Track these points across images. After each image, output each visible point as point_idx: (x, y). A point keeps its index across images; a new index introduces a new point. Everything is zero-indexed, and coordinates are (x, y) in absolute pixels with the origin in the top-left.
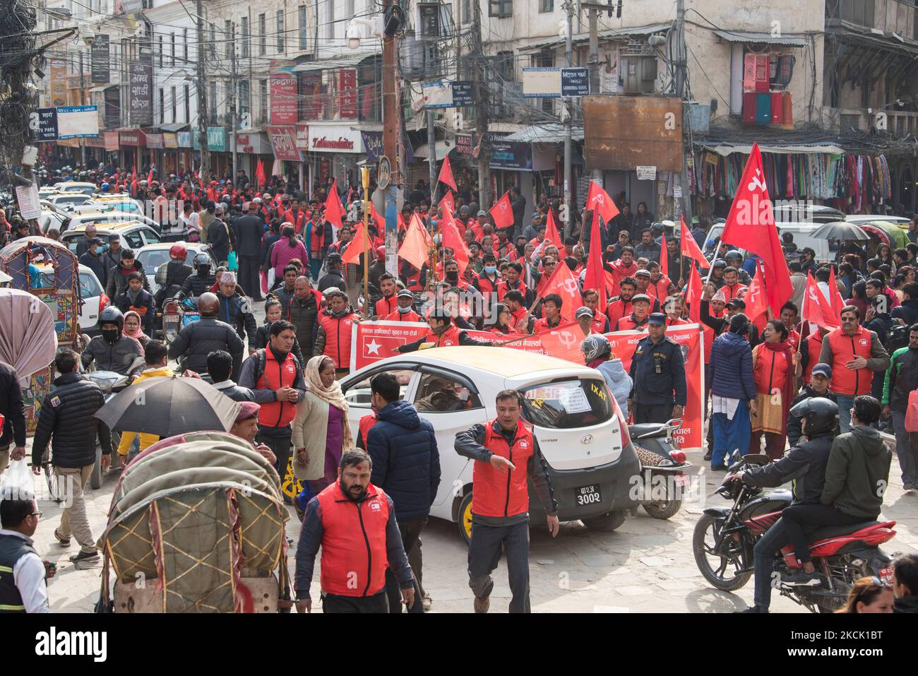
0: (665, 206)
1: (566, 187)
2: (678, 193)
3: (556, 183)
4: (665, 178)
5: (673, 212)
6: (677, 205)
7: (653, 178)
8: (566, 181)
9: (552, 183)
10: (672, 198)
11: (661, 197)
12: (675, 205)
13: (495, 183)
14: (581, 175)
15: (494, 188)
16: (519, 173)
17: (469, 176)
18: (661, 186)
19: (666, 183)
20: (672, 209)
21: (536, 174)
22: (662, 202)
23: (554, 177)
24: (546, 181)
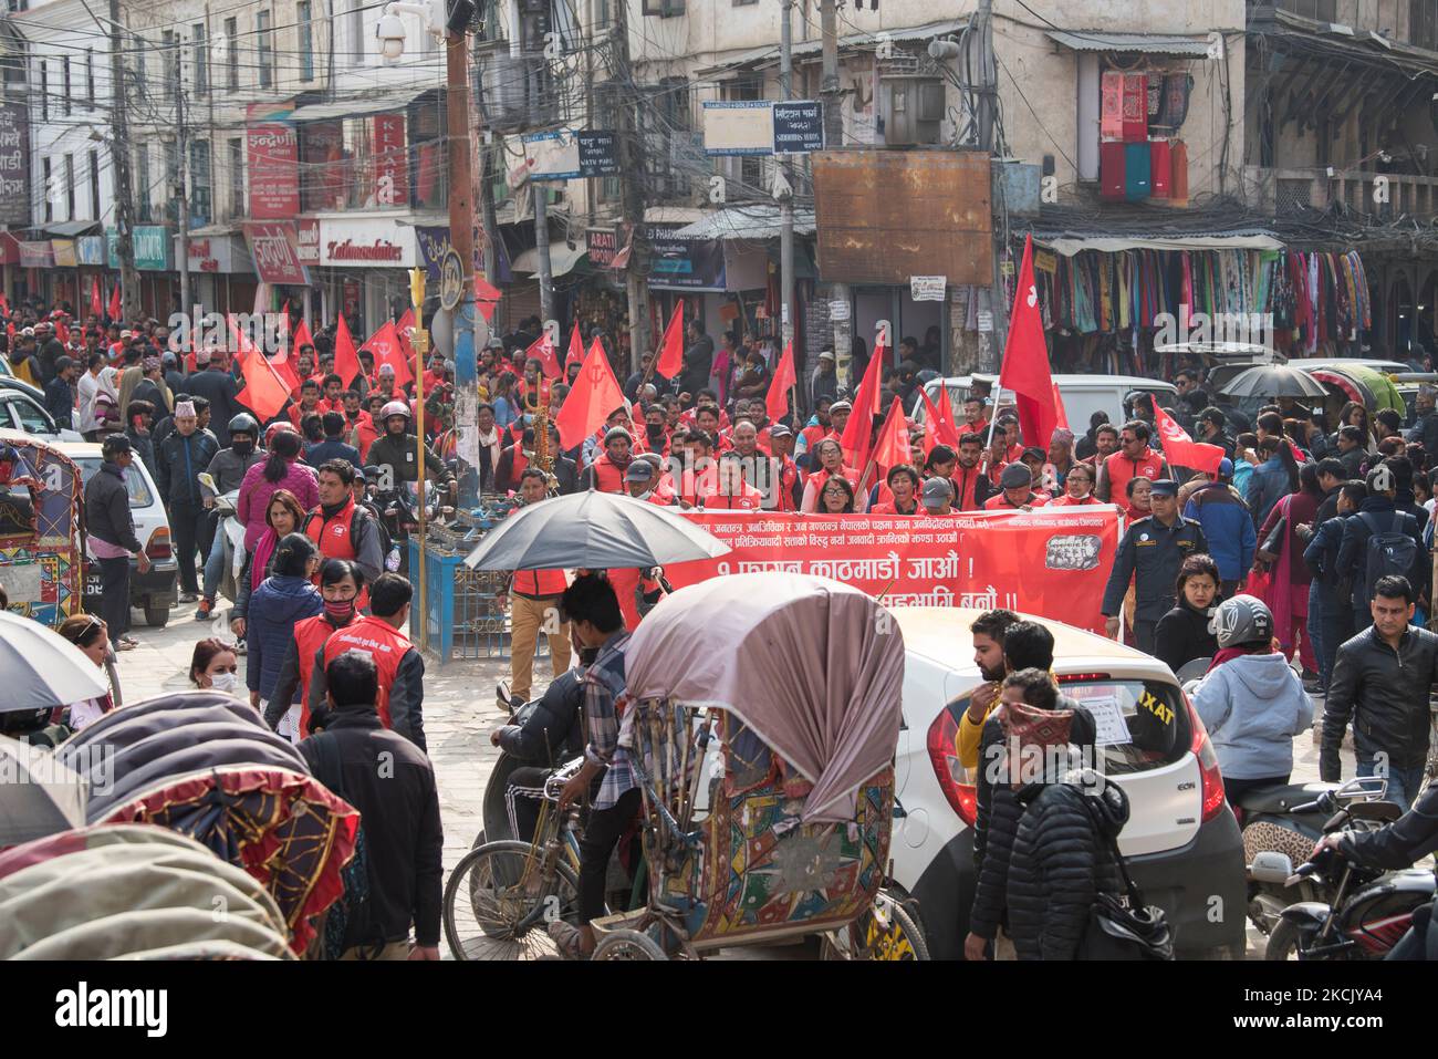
0: (964, 349)
1: (785, 317)
2: (985, 324)
3: (769, 312)
4: (963, 299)
5: (977, 359)
6: (984, 345)
7: (940, 297)
8: (784, 306)
9: (761, 313)
10: (976, 333)
11: (957, 332)
12: (981, 346)
13: (660, 315)
14: (812, 296)
15: (657, 325)
16: (701, 295)
17: (612, 304)
18: (956, 313)
19: (965, 306)
20: (977, 353)
21: (731, 297)
22: (958, 342)
23: (765, 302)
24: (751, 310)
